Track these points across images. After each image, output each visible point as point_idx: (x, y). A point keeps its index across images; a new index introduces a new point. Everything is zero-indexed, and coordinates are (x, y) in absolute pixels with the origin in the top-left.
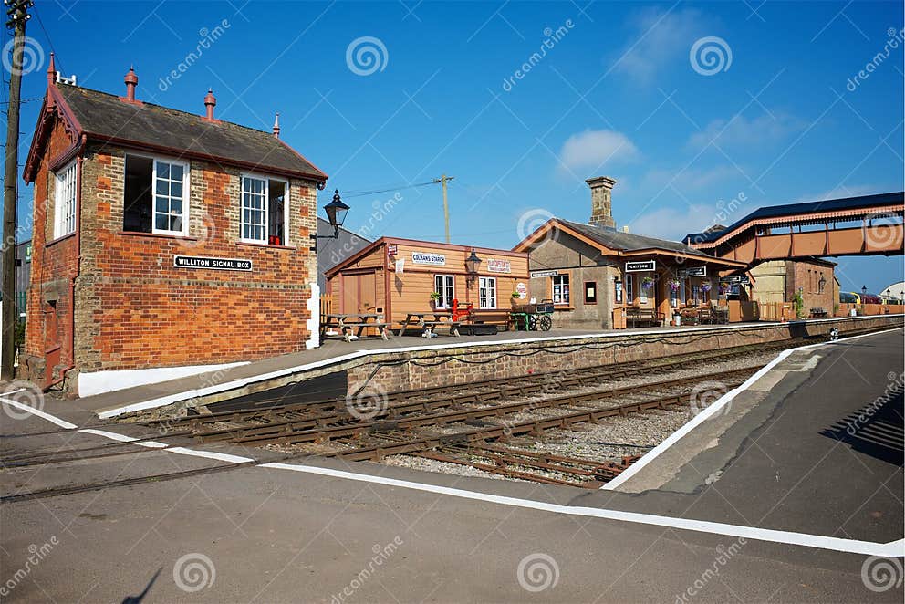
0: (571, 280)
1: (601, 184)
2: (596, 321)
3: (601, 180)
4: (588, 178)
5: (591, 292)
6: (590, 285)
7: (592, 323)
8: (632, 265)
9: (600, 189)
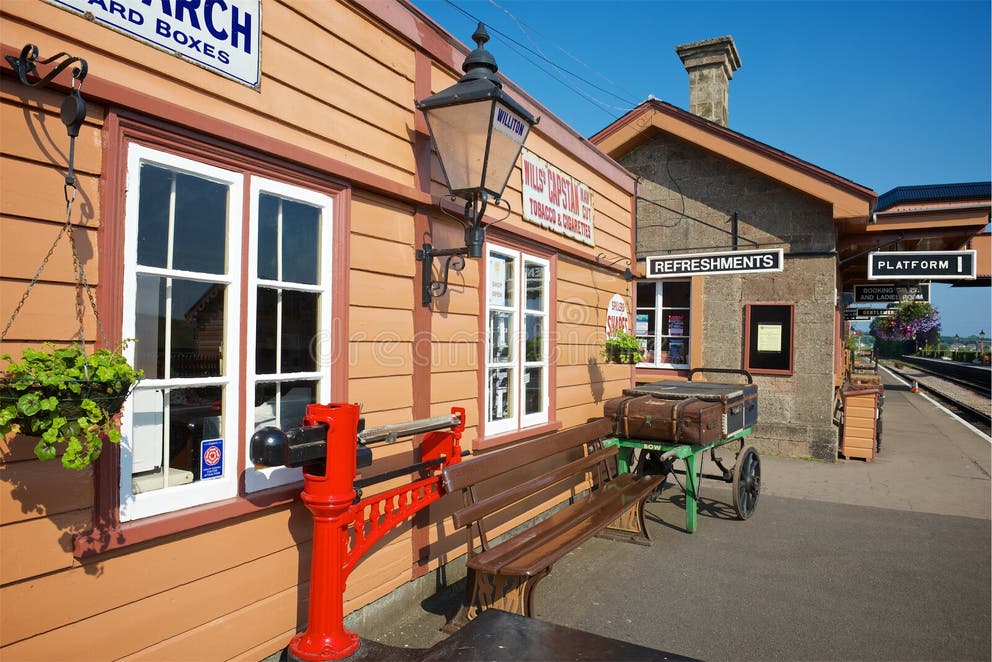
0: (698, 298)
1: (716, 58)
2: (791, 430)
3: (722, 46)
4: (688, 43)
5: (770, 338)
6: (763, 314)
7: (774, 437)
8: (894, 260)
9: (714, 72)
